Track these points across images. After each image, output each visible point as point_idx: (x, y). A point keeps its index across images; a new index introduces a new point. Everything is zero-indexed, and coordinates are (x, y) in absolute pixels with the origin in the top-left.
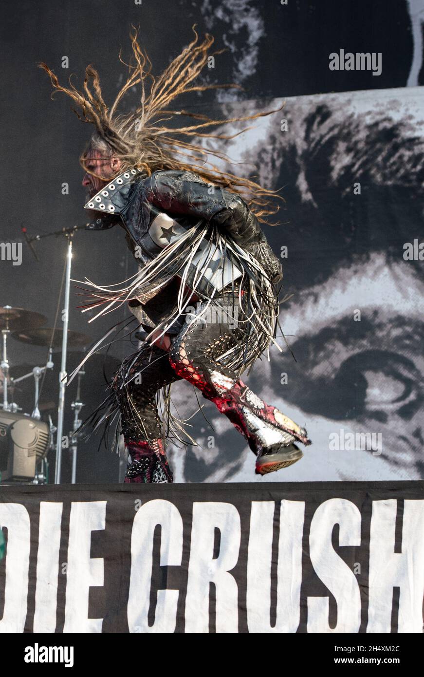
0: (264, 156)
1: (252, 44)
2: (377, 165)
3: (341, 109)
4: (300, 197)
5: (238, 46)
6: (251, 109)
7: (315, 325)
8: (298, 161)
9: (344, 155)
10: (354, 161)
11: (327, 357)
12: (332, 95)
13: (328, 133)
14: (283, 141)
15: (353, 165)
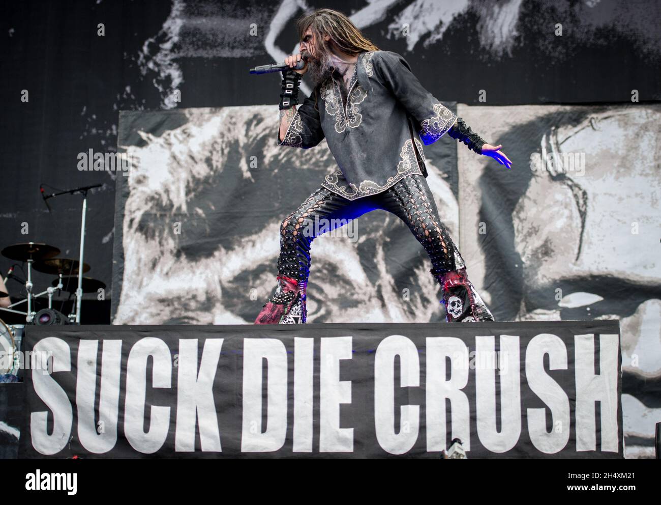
0: (216, 146)
1: (174, 87)
2: (296, 155)
3: (271, 116)
4: (242, 175)
5: (164, 88)
6: (207, 114)
7: (253, 262)
8: (241, 150)
9: (273, 148)
10: (280, 151)
11: (262, 284)
12: (264, 107)
13: (262, 132)
14: (230, 137)
15: (280, 154)
